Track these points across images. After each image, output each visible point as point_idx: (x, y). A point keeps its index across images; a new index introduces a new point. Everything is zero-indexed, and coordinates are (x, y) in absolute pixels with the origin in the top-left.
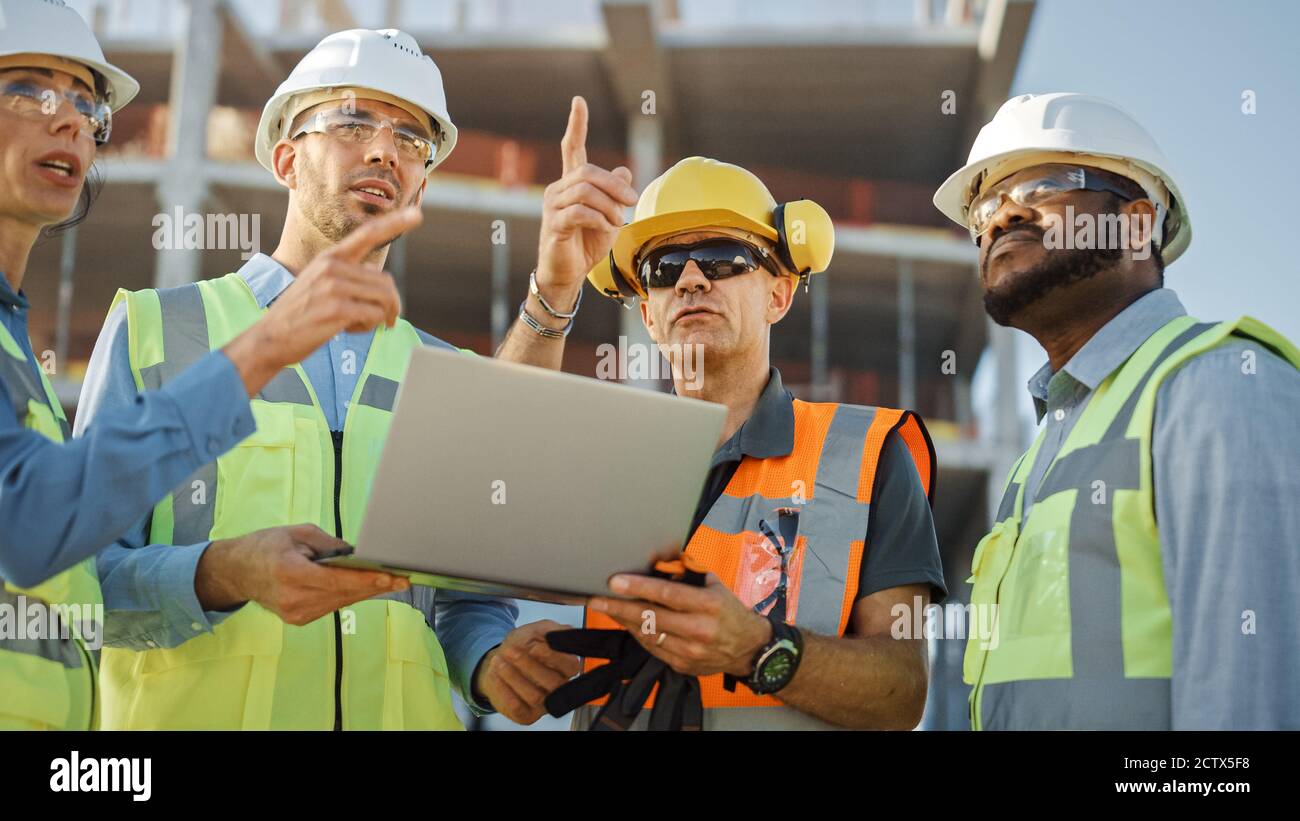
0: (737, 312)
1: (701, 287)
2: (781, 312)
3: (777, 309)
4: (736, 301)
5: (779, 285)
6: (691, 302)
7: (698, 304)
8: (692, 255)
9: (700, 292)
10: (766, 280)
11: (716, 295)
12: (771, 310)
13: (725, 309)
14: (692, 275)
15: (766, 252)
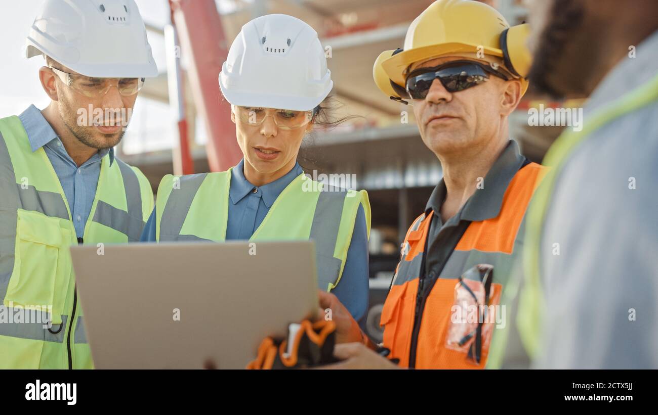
0: (473, 114)
1: (444, 99)
2: (512, 107)
3: (508, 105)
4: (471, 105)
5: (510, 87)
6: (437, 110)
7: (443, 111)
8: (437, 73)
9: (443, 102)
10: (498, 86)
11: (456, 104)
12: (504, 106)
13: (463, 113)
14: (437, 91)
15: (495, 66)
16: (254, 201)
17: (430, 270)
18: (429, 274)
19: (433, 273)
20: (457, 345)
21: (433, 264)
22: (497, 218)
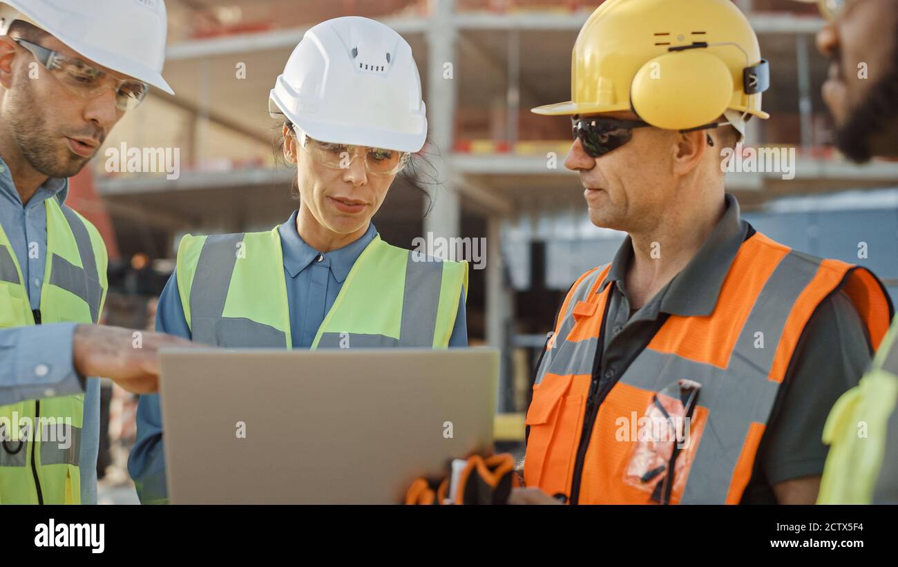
16: (320, 273)
17: (608, 368)
18: (605, 373)
19: (612, 372)
20: (639, 481)
21: (611, 361)
22: (710, 316)
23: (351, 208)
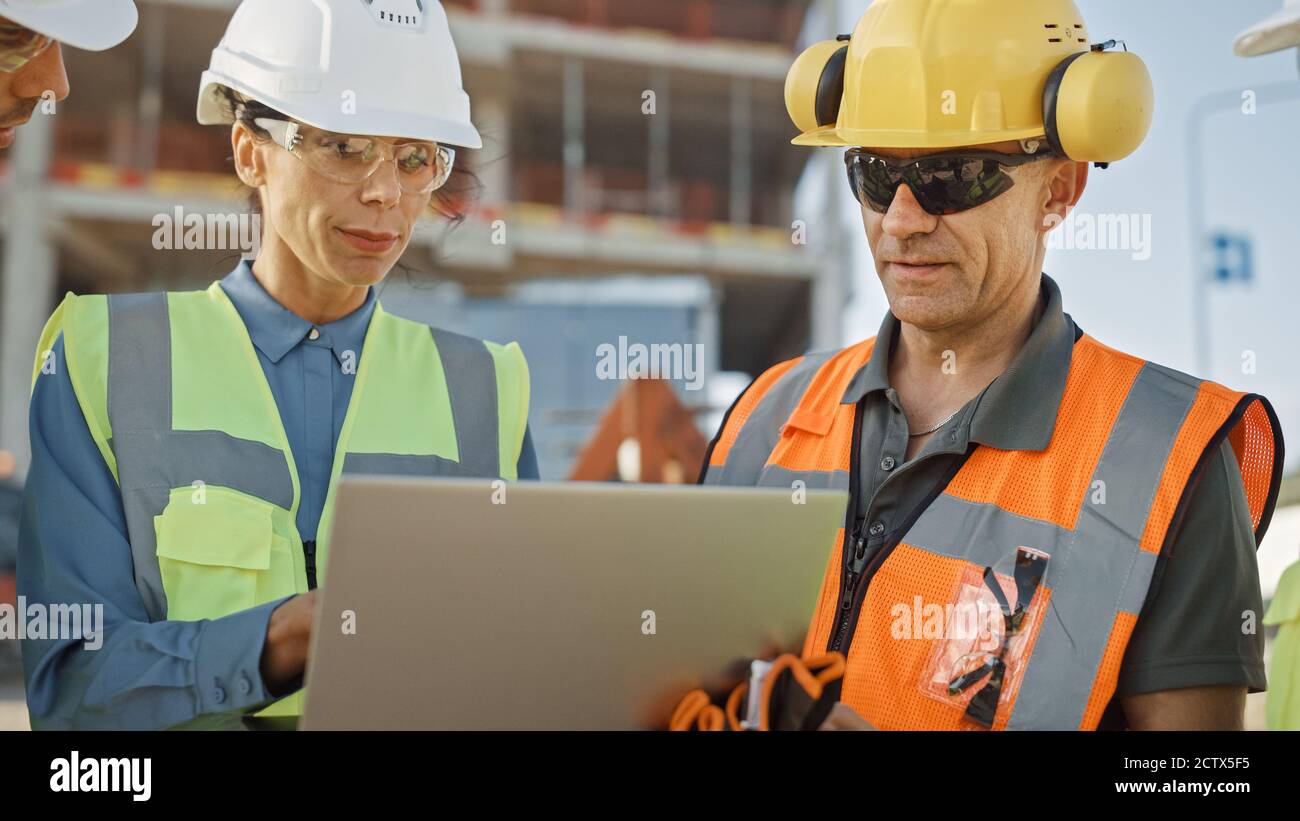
15: (1032, 148)
16: (319, 357)
17: (874, 519)
18: (870, 527)
19: (881, 526)
20: (942, 691)
21: (881, 509)
22: (1043, 451)
23: (375, 244)
